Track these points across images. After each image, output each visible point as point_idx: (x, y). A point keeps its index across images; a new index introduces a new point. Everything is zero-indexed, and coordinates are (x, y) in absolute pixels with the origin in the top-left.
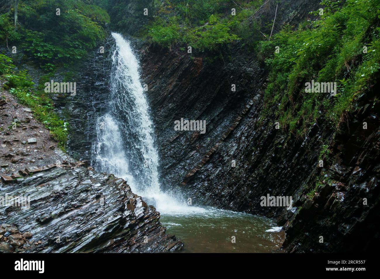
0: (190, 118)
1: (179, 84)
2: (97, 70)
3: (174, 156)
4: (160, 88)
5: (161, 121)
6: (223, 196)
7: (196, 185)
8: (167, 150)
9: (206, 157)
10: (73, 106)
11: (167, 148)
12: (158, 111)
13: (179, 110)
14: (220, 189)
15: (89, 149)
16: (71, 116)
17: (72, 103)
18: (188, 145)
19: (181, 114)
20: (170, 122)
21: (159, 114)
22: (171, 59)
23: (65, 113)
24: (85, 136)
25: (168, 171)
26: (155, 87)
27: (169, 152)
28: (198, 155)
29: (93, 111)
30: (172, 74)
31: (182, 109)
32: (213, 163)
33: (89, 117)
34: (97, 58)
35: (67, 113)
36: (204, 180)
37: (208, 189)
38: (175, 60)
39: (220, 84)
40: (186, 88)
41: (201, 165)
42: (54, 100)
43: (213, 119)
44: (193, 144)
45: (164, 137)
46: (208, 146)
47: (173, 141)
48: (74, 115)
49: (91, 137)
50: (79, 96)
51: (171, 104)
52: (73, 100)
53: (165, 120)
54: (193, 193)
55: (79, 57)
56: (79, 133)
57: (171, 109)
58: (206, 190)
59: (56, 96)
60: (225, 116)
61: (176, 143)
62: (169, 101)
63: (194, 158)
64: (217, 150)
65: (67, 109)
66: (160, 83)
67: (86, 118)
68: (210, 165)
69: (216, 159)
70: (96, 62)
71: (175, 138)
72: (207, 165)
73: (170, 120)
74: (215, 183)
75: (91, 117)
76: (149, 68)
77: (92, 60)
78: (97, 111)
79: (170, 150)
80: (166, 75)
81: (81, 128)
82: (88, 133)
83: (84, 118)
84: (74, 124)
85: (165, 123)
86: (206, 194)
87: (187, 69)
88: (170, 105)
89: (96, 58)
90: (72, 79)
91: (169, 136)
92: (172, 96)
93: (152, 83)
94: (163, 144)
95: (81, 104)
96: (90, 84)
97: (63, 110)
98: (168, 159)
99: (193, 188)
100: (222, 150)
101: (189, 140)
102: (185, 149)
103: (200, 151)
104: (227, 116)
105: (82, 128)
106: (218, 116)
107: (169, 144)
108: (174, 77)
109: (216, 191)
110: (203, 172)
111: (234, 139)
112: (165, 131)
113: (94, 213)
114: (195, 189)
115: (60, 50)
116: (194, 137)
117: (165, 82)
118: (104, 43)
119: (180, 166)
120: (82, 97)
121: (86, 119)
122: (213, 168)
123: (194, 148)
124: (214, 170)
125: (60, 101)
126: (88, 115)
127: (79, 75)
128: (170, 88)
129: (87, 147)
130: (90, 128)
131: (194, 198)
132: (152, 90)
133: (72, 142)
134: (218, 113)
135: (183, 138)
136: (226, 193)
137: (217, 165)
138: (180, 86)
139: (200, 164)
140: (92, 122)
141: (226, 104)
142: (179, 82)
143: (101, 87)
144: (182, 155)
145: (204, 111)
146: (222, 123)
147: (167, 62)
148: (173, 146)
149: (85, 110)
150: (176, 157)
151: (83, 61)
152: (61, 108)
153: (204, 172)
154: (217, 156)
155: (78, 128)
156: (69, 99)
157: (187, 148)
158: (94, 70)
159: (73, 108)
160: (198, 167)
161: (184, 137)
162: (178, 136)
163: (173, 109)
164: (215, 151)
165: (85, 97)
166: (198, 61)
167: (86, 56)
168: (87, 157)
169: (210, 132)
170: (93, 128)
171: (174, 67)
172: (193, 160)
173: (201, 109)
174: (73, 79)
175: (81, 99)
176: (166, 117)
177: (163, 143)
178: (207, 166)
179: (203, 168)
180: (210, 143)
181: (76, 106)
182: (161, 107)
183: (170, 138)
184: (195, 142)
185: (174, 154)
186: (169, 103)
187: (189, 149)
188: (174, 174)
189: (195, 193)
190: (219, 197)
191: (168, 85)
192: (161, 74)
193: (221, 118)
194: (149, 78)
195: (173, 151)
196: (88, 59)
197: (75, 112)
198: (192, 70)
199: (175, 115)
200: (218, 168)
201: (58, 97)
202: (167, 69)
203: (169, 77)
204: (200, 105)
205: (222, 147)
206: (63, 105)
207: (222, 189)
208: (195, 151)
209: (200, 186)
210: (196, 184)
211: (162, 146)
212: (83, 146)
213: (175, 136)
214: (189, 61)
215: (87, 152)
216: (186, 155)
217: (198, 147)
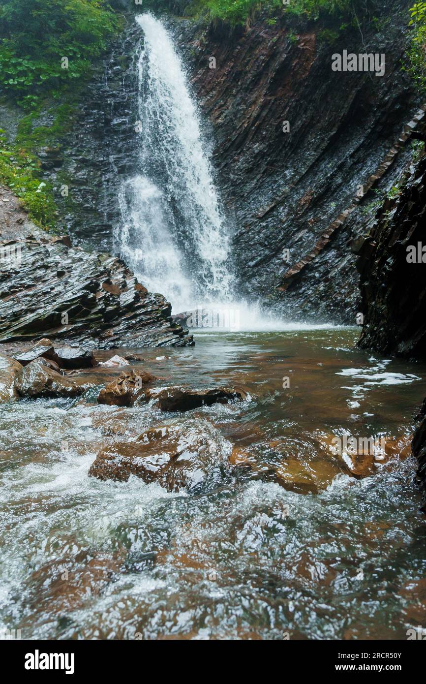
0: (297, 167)
1: (270, 100)
2: (114, 96)
3: (266, 243)
4: (235, 116)
5: (240, 179)
6: (347, 305)
7: (305, 291)
8: (253, 234)
9: (324, 238)
10: (75, 165)
11: (253, 229)
12: (235, 161)
13: (274, 155)
14: (344, 293)
15: (109, 236)
16: (73, 182)
17: (74, 160)
18: (293, 220)
19: (279, 161)
20: (258, 181)
21: (235, 166)
22: (252, 49)
23: (62, 177)
24: (101, 215)
25: (255, 270)
26: (224, 114)
27: (257, 237)
28: (310, 238)
29: (113, 171)
30: (255, 82)
31: (281, 151)
32: (338, 248)
33: (105, 183)
34: (110, 72)
35: (64, 178)
36: (318, 282)
37: (323, 296)
38: (259, 51)
39: (356, 86)
40: (285, 107)
41: (315, 253)
42: (41, 157)
43: (343, 165)
44: (301, 217)
45: (248, 210)
46: (330, 218)
47: (263, 216)
48: (77, 181)
49: (110, 216)
50: (85, 147)
51: (258, 144)
52: (75, 155)
53: (248, 178)
54: (297, 305)
55: (74, 75)
56: (89, 210)
57: (258, 153)
58: (321, 298)
59: (44, 150)
60: (369, 155)
61: (270, 219)
62: (253, 138)
63: (304, 242)
64: (345, 222)
65: (66, 170)
66: (235, 105)
67: (100, 184)
68: (333, 253)
69: (342, 240)
70: (110, 80)
71: (268, 209)
72: (326, 254)
73: (258, 177)
74: (337, 285)
75: (110, 183)
76: (211, 76)
77: (101, 78)
78: (120, 172)
79: (259, 232)
80: (244, 86)
81: (92, 201)
82: (105, 209)
83: (96, 185)
84: (78, 195)
85: (247, 182)
86: (320, 304)
87: (285, 65)
88: (257, 147)
89: (108, 74)
90: (68, 118)
91: (257, 208)
92: (258, 128)
93: (219, 108)
94: (246, 223)
95: (89, 160)
96: (102, 123)
97: (59, 172)
98: (255, 249)
99: (298, 296)
100: (355, 221)
101: (293, 211)
102: (287, 228)
103: (314, 230)
104: (373, 155)
105: (94, 202)
106: (352, 156)
107: (256, 222)
108: (260, 88)
109: (336, 298)
110: (316, 268)
111: (380, 198)
112: (248, 198)
113: (48, 293)
114: (301, 297)
115: (43, 66)
116: (304, 204)
117: (244, 101)
118: (121, 41)
119: (277, 259)
120: (90, 148)
121: (102, 186)
122: (336, 258)
123: (304, 224)
124: (339, 261)
125: (51, 158)
126: (103, 179)
127: (81, 108)
128: (254, 111)
129: (104, 232)
130: (108, 201)
131: (299, 312)
132: (220, 121)
133: (77, 224)
134: (352, 151)
135: (284, 209)
136: (353, 300)
137: (344, 250)
138: (273, 103)
139: (312, 252)
140: (111, 191)
141: (369, 127)
142: (270, 96)
143: (124, 127)
144: (281, 240)
145: (325, 151)
146: (361, 169)
147: (244, 59)
148: (264, 224)
149: (98, 170)
150: (270, 244)
151: (84, 81)
152: (54, 170)
153: (319, 266)
154: (346, 234)
155: (87, 201)
156: (67, 154)
157: (290, 226)
158: (107, 97)
159: (75, 169)
160: (308, 258)
161: (286, 206)
162: (273, 205)
163: (262, 155)
164: (341, 226)
165: (95, 149)
166: (307, 42)
167: (89, 71)
168: (105, 248)
169: (335, 190)
170: (112, 202)
171: (258, 66)
172: (301, 246)
173: (318, 146)
174: (71, 118)
175: (89, 151)
176: (249, 171)
177: (245, 220)
178: (324, 256)
179: (317, 260)
180: (335, 212)
181: (82, 164)
182: (240, 153)
183: (258, 210)
184: (305, 213)
185: (266, 240)
186: (254, 143)
187: (294, 227)
188: (266, 274)
189: (302, 305)
190: (341, 306)
191: (250, 106)
192: (234, 87)
193: (359, 161)
194: (212, 97)
195: (264, 234)
196: (94, 76)
197: (80, 175)
198: (295, 66)
199: (267, 165)
200: (345, 256)
201: (47, 152)
202: (246, 73)
203: (251, 90)
204: (315, 138)
205: (356, 216)
206: (58, 164)
207: (348, 293)
208: (306, 230)
209: (310, 292)
210: (303, 289)
211: (244, 227)
212: (97, 231)
213: (268, 205)
214: (288, 47)
215: (105, 241)
216: (288, 240)
217: (312, 223)
